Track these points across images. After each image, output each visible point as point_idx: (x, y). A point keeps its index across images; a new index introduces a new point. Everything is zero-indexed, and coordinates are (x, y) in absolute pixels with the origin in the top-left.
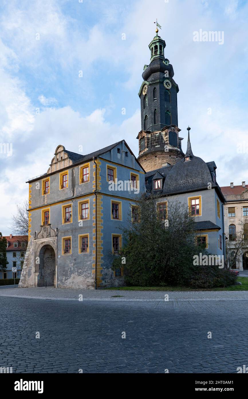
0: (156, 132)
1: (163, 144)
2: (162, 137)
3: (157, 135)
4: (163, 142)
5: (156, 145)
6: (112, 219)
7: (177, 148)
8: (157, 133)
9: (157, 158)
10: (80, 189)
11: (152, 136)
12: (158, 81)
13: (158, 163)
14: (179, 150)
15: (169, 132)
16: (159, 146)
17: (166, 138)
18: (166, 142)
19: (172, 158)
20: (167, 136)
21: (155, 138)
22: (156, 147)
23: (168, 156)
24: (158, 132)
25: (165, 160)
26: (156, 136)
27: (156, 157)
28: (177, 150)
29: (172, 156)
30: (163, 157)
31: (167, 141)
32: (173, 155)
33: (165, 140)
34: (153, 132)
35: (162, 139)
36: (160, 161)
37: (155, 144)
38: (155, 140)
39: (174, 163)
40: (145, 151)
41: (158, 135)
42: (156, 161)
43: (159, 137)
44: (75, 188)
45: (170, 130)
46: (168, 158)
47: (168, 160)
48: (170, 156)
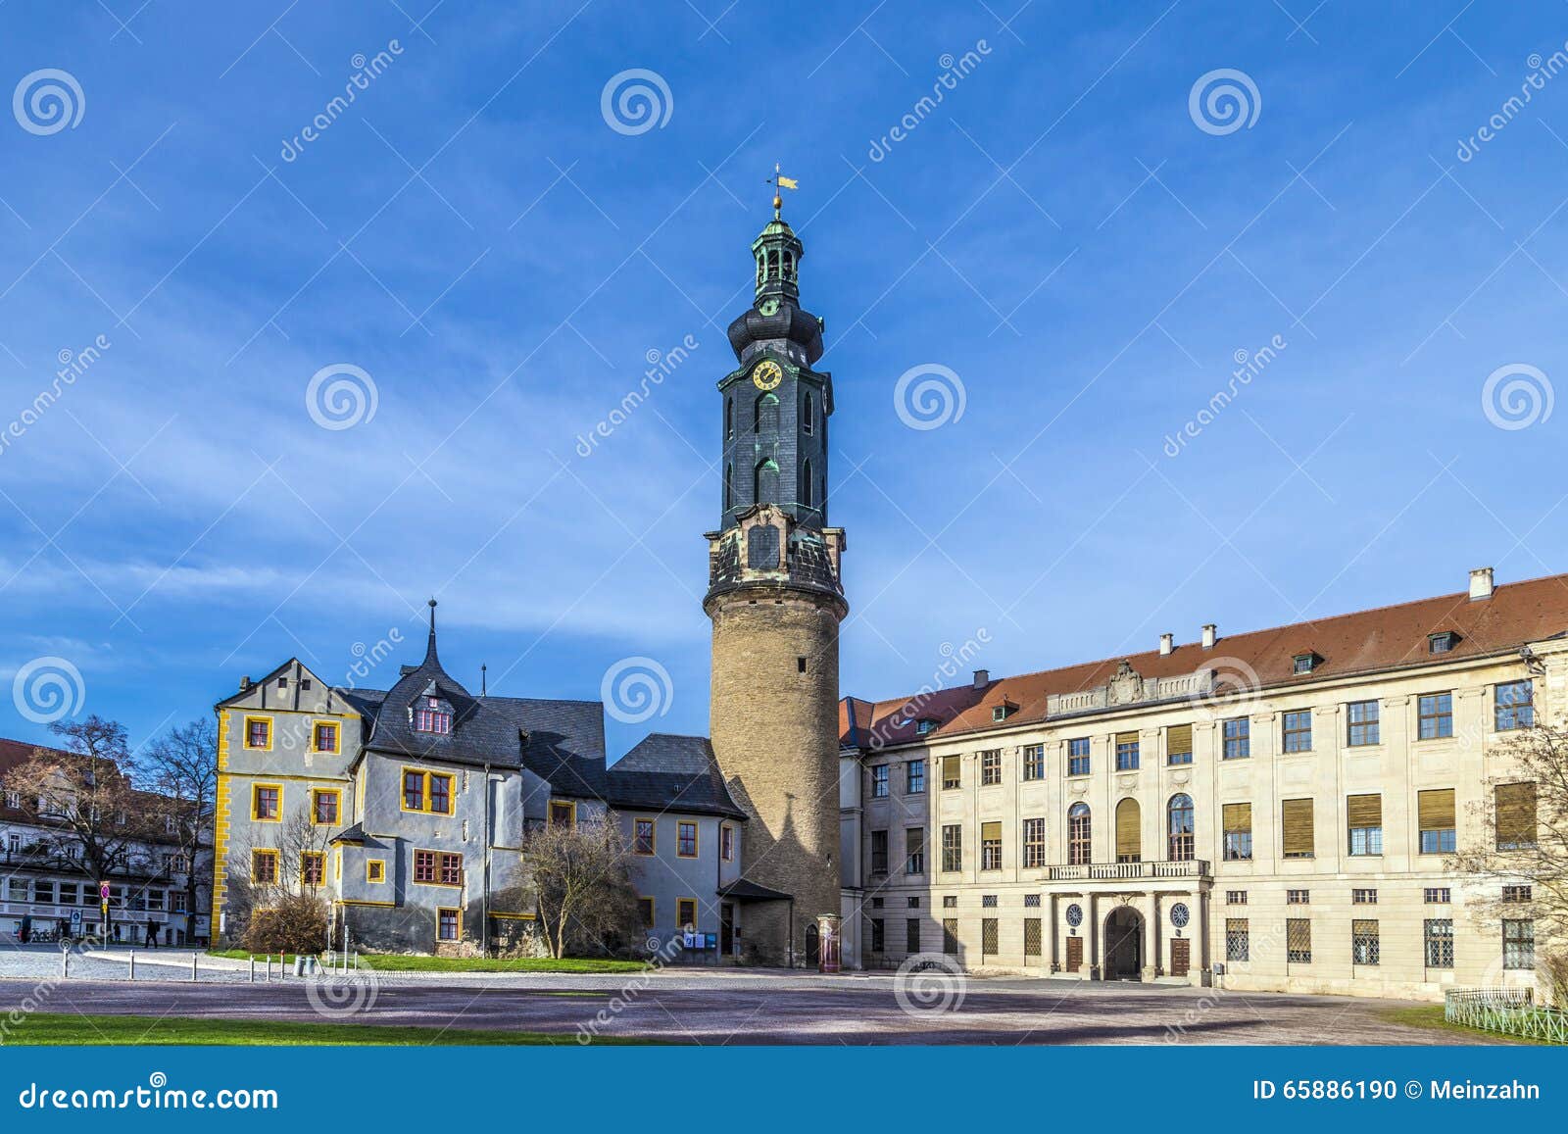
1: (732, 570)
2: (735, 546)
15: (750, 531)
17: (742, 549)
18: (741, 562)
19: (757, 608)
20: (744, 543)
23: (747, 602)
24: (731, 534)
25: (737, 618)
28: (773, 580)
29: (760, 602)
30: (734, 608)
31: (744, 557)
32: (760, 598)
35: (736, 553)
39: (764, 623)
45: (753, 522)
46: (747, 610)
47: (746, 615)
48: (751, 603)
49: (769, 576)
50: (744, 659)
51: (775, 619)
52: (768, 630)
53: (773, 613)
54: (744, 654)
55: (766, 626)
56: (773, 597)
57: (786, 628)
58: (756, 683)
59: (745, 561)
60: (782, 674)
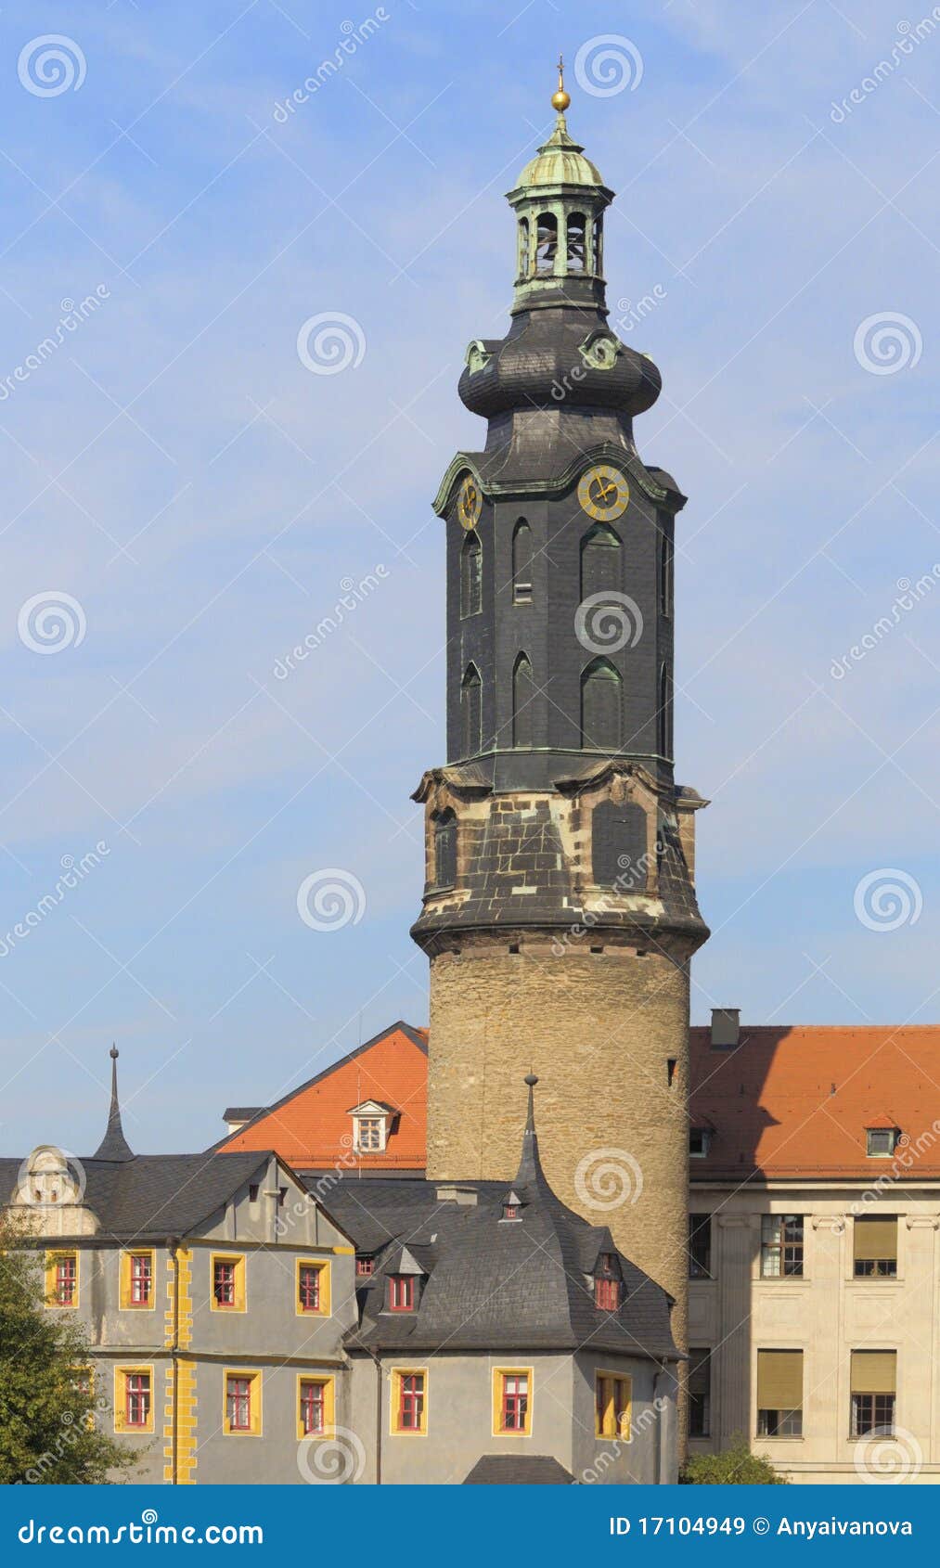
0: (522, 798)
1: (553, 880)
2: (551, 830)
3: (525, 814)
4: (559, 867)
5: (518, 881)
6: (226, 1433)
7: (644, 901)
8: (526, 806)
9: (518, 960)
10: (122, 1326)
11: (496, 817)
12: (538, 486)
13: (523, 988)
14: (655, 909)
15: (595, 811)
16: (532, 890)
17: (574, 843)
18: (574, 869)
19: (606, 961)
20: (585, 834)
21: (517, 832)
22: (516, 890)
23: (587, 949)
24: (533, 799)
25: (564, 977)
26: (518, 820)
27: (514, 950)
28: (638, 912)
29: (611, 951)
31: (578, 860)
32: (611, 944)
33: (570, 852)
34: (500, 794)
35: (553, 846)
36: (534, 980)
37: (511, 872)
38: (512, 847)
39: (620, 993)
40: (456, 900)
41: (530, 819)
42: (512, 977)
43: (534, 830)
44: (104, 1319)
45: (600, 796)
46: (586, 963)
47: (586, 974)
48: (594, 950)
49: (633, 903)
50: (580, 1059)
51: (636, 986)
52: (626, 1006)
53: (633, 974)
54: (582, 1049)
55: (622, 998)
56: (632, 945)
57: (652, 1003)
58: (604, 1106)
59: (586, 869)
60: (646, 1091)
